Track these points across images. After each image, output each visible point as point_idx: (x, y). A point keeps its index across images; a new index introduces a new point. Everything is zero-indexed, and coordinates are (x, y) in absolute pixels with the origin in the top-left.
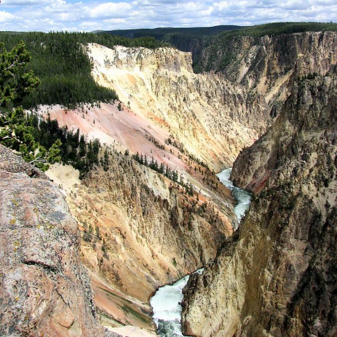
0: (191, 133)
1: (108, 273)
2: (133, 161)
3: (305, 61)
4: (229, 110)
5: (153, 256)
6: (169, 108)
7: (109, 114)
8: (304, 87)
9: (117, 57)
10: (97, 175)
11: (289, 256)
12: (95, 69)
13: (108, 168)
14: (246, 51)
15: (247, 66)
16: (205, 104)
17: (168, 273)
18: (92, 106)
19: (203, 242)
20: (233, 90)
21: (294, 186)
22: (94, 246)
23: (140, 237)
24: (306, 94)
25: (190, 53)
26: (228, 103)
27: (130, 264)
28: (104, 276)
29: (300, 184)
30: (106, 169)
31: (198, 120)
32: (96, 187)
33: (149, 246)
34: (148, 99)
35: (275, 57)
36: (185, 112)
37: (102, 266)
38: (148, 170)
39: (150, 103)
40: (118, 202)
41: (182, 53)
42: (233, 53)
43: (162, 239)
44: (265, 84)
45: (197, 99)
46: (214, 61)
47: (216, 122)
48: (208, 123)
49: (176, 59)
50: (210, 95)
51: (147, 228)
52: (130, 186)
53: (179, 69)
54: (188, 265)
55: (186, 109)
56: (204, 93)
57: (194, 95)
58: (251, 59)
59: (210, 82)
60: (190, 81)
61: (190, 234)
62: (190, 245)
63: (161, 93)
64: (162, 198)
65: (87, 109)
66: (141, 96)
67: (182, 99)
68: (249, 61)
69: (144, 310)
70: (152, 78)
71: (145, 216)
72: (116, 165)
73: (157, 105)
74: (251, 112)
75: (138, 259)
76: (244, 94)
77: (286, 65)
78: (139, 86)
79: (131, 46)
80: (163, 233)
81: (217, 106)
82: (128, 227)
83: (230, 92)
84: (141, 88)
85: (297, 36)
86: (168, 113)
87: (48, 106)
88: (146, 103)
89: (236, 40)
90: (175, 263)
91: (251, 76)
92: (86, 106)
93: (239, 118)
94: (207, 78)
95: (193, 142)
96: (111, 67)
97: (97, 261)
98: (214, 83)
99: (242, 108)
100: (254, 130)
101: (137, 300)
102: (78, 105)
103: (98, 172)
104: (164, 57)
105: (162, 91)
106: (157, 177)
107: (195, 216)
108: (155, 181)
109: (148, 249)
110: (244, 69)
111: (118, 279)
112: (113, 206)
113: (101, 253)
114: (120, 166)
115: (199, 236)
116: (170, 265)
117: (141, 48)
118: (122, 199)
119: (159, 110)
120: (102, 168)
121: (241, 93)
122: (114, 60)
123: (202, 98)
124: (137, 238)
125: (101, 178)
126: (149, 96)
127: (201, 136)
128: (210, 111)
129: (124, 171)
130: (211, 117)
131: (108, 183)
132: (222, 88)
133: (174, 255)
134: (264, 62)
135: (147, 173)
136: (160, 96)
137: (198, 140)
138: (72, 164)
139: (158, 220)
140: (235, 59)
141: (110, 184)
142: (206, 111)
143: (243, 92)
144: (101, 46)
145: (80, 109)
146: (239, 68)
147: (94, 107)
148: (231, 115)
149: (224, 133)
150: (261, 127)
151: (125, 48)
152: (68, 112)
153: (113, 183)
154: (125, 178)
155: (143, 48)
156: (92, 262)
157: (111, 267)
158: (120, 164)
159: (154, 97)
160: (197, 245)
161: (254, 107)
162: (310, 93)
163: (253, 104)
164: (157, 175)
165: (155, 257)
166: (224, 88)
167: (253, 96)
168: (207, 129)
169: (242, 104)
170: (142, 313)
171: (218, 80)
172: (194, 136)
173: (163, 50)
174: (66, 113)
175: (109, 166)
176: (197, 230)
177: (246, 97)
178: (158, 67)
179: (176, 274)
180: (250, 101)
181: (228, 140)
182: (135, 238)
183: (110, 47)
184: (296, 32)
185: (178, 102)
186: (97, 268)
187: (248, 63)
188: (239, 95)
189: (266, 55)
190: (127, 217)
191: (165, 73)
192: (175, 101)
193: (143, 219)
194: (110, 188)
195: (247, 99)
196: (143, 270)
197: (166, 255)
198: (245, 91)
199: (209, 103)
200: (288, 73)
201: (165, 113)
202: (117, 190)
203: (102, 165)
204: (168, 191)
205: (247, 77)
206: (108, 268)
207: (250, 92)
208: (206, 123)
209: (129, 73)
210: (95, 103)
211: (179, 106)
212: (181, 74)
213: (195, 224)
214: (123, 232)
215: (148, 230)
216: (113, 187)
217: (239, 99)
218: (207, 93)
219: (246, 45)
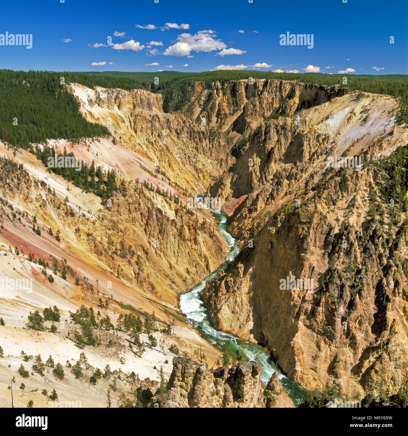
0: (167, 164)
1: (144, 284)
2: (144, 188)
3: (252, 103)
4: (195, 145)
5: (171, 267)
6: (147, 143)
7: (108, 148)
8: (271, 126)
9: (98, 97)
10: (118, 201)
11: (311, 260)
12: (82, 107)
13: (126, 195)
14: (199, 94)
15: (200, 107)
16: (175, 139)
17: (184, 281)
18: (93, 140)
19: (207, 254)
20: (197, 127)
21: (310, 206)
22: (129, 261)
23: (159, 252)
24: (272, 131)
25: (160, 95)
26: (194, 139)
27: (155, 276)
28: (141, 286)
29: (315, 203)
30: (124, 196)
31: (171, 153)
32: (118, 211)
33: (166, 260)
34: (129, 135)
35: (225, 100)
36: (161, 146)
37: (139, 279)
38: (156, 196)
39: (132, 138)
40: (137, 223)
41: (154, 95)
42: (188, 96)
43: (176, 253)
44: (217, 123)
45: (169, 135)
46: (169, 102)
47: (185, 155)
48: (179, 155)
49: (148, 100)
50: (179, 132)
51: (164, 244)
52: (146, 209)
53: (152, 108)
54: (199, 273)
55: (160, 143)
56: (174, 130)
57: (166, 131)
58: (203, 101)
59: (178, 121)
60: (161, 119)
61: (196, 248)
62: (197, 257)
63: (139, 130)
64: (171, 219)
65: (89, 143)
66: (123, 132)
67: (157, 135)
68: (202, 103)
69: (177, 312)
70: (130, 116)
71: (162, 235)
72: (132, 191)
73: (137, 140)
74: (213, 146)
75: (160, 271)
76: (207, 131)
77: (234, 107)
78: (120, 123)
79: (109, 88)
80: (177, 248)
81: (185, 141)
82: (148, 244)
83: (195, 129)
84: (122, 125)
85: (244, 82)
86: (147, 147)
87: (54, 141)
88: (128, 138)
89: (189, 84)
90: (188, 272)
91: (204, 116)
92: (88, 141)
93: (204, 151)
94: (175, 117)
95: (169, 171)
96: (94, 106)
97: (134, 275)
98: (181, 121)
99: (205, 143)
100: (216, 162)
101: (169, 305)
102: (80, 140)
103: (118, 198)
104: (139, 98)
105: (139, 128)
106: (164, 201)
107: (199, 233)
108: (163, 205)
109: (166, 262)
110: (197, 110)
111: (153, 288)
112: (133, 226)
113: (136, 267)
114: (136, 193)
115: (204, 249)
116: (185, 274)
117: (119, 89)
118: (140, 220)
119: (139, 144)
120: (120, 194)
121: (204, 130)
122: (97, 99)
123: (172, 134)
124: (156, 253)
125: (122, 203)
126: (129, 132)
127: (175, 167)
128: (180, 146)
129: (140, 197)
130: (181, 151)
131: (128, 207)
132: (188, 126)
133: (187, 266)
134: (215, 104)
135: (155, 198)
136: (139, 132)
137: (173, 170)
138: (94, 192)
139: (173, 237)
140: (189, 101)
141: (129, 208)
142: (177, 145)
143: (206, 129)
144: (83, 86)
145: (83, 143)
146: (193, 109)
147: (95, 141)
148: (197, 149)
149: (193, 164)
150: (222, 159)
151: (104, 89)
152: (74, 146)
153: (132, 207)
154: (142, 203)
155: (120, 89)
156: (130, 276)
157: (146, 278)
158: (136, 191)
159: (133, 133)
160: (203, 256)
161: (216, 142)
162: (275, 131)
163: (215, 140)
164: (163, 199)
165: (173, 268)
166: (190, 125)
167: (215, 132)
168: (179, 160)
169: (205, 140)
170: (177, 315)
171: (185, 119)
172: (170, 166)
173: (137, 92)
174: (72, 146)
175: (127, 193)
176: (202, 244)
177: (209, 134)
178: (134, 107)
179: (191, 281)
180: (212, 137)
181: (196, 170)
182: (154, 253)
183: (91, 87)
184: (243, 79)
185: (154, 137)
186: (135, 281)
187: (201, 105)
188: (203, 133)
189: (217, 98)
190: (146, 236)
191: (140, 112)
192: (151, 136)
193: (160, 237)
194: (130, 211)
195: (210, 135)
196: (166, 280)
197: (181, 266)
198: (207, 129)
199: (178, 138)
200: (236, 114)
201: (144, 147)
202: (136, 213)
203: (120, 192)
204: (174, 212)
205: (201, 116)
206: (145, 279)
207: (212, 129)
208: (178, 156)
209: (110, 111)
210: (95, 138)
211: (155, 141)
212: (153, 113)
213: (200, 239)
214: (146, 249)
215: (165, 246)
216: (132, 211)
217: (203, 135)
218: (176, 130)
219: (199, 89)
